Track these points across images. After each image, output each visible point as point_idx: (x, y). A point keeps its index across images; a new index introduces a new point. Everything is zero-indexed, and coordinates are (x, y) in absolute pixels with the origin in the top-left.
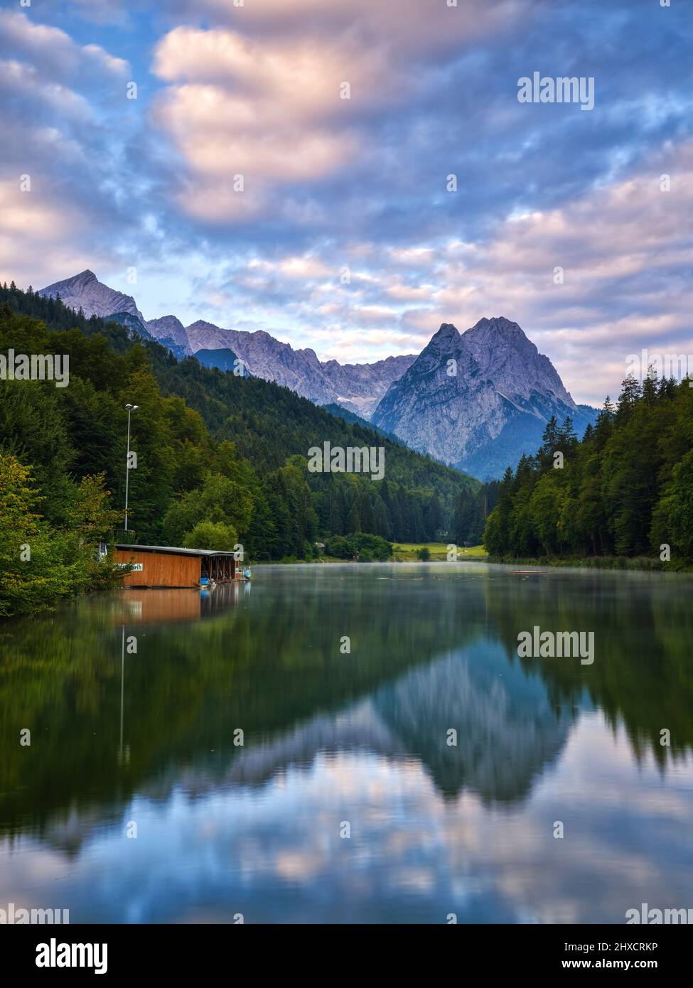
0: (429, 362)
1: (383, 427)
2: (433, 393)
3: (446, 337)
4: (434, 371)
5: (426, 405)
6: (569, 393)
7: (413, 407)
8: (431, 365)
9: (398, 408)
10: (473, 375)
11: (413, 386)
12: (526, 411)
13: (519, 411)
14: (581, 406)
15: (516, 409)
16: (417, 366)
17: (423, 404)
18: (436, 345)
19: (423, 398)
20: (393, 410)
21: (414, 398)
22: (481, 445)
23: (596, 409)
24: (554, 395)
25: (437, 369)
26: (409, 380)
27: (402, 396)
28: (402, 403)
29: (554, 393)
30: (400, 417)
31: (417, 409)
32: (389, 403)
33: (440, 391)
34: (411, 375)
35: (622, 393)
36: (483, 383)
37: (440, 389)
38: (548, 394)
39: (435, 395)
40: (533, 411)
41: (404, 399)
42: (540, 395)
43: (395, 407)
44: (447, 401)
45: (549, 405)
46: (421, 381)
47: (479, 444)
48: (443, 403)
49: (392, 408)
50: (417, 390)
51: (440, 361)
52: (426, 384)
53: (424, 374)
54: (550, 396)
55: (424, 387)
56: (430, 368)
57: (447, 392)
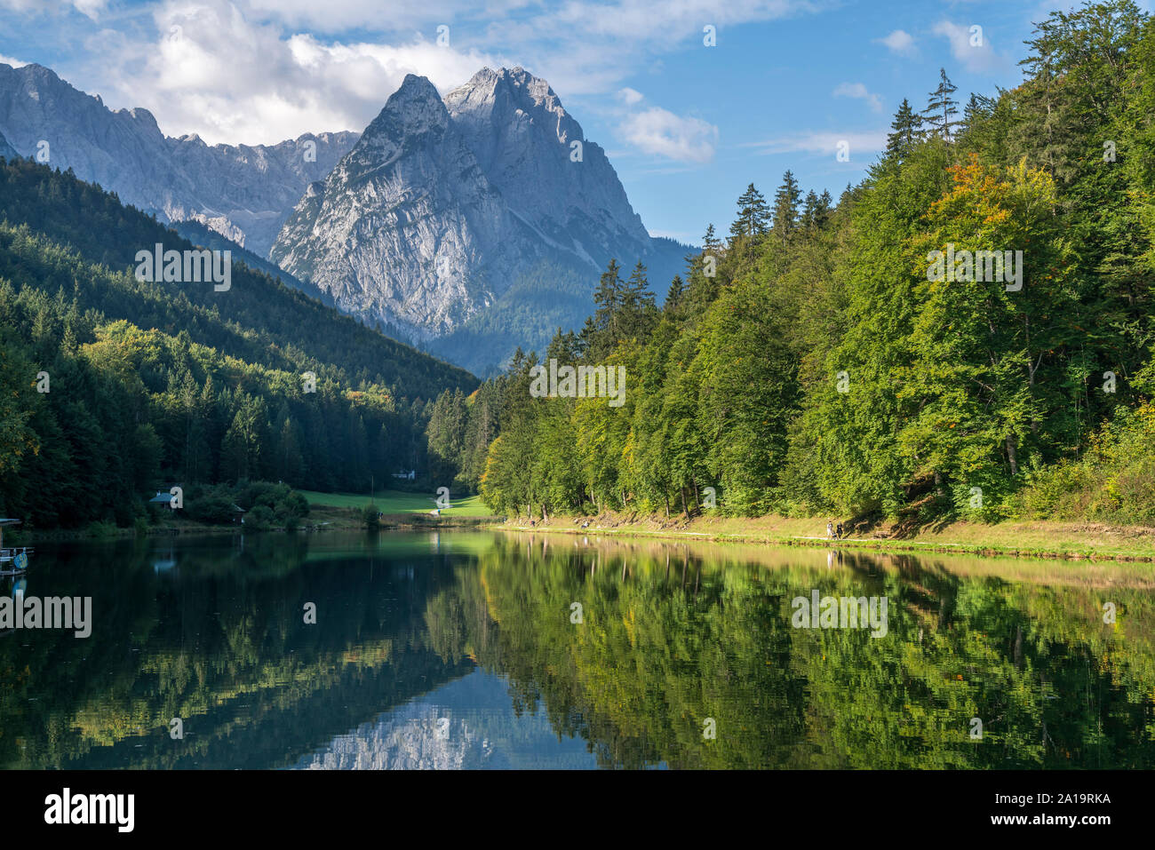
0: (381, 148)
1: (293, 269)
3: (415, 101)
4: (393, 165)
6: (638, 215)
7: (351, 233)
8: (385, 153)
9: (323, 233)
11: (349, 193)
12: (562, 247)
13: (547, 245)
14: (660, 240)
15: (541, 241)
16: (359, 153)
18: (394, 115)
20: (312, 238)
21: (354, 216)
23: (685, 247)
24: (611, 218)
25: (396, 162)
27: (329, 210)
28: (328, 224)
29: (612, 215)
30: (326, 251)
32: (305, 222)
34: (346, 170)
35: (738, 218)
36: (483, 191)
37: (403, 199)
38: (600, 215)
39: (392, 210)
40: (574, 248)
41: (334, 218)
42: (587, 217)
43: (316, 232)
44: (416, 223)
45: (601, 235)
46: (364, 182)
48: (408, 226)
49: (309, 233)
50: (359, 201)
51: (404, 147)
52: (376, 189)
53: (371, 170)
54: (604, 220)
55: (374, 194)
56: (383, 159)
57: (415, 207)
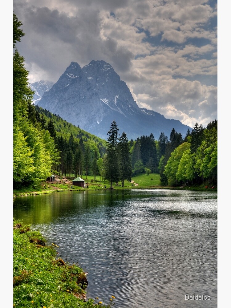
0: (65, 82)
2: (67, 98)
3: (74, 69)
4: (68, 87)
5: (63, 105)
10: (88, 89)
11: (56, 95)
12: (115, 110)
13: (112, 110)
14: (142, 108)
15: (110, 108)
16: (58, 83)
17: (62, 104)
18: (68, 73)
19: (62, 101)
21: (57, 101)
22: (92, 126)
26: (54, 91)
28: (50, 103)
29: (129, 101)
31: (59, 107)
33: (71, 97)
34: (55, 88)
36: (93, 94)
37: (71, 96)
39: (68, 99)
40: (118, 110)
41: (52, 101)
44: (74, 103)
46: (60, 92)
47: (91, 126)
48: (72, 104)
50: (59, 97)
51: (71, 82)
52: (63, 93)
53: (62, 88)
54: (126, 103)
55: (62, 95)
56: (65, 85)
57: (75, 98)
